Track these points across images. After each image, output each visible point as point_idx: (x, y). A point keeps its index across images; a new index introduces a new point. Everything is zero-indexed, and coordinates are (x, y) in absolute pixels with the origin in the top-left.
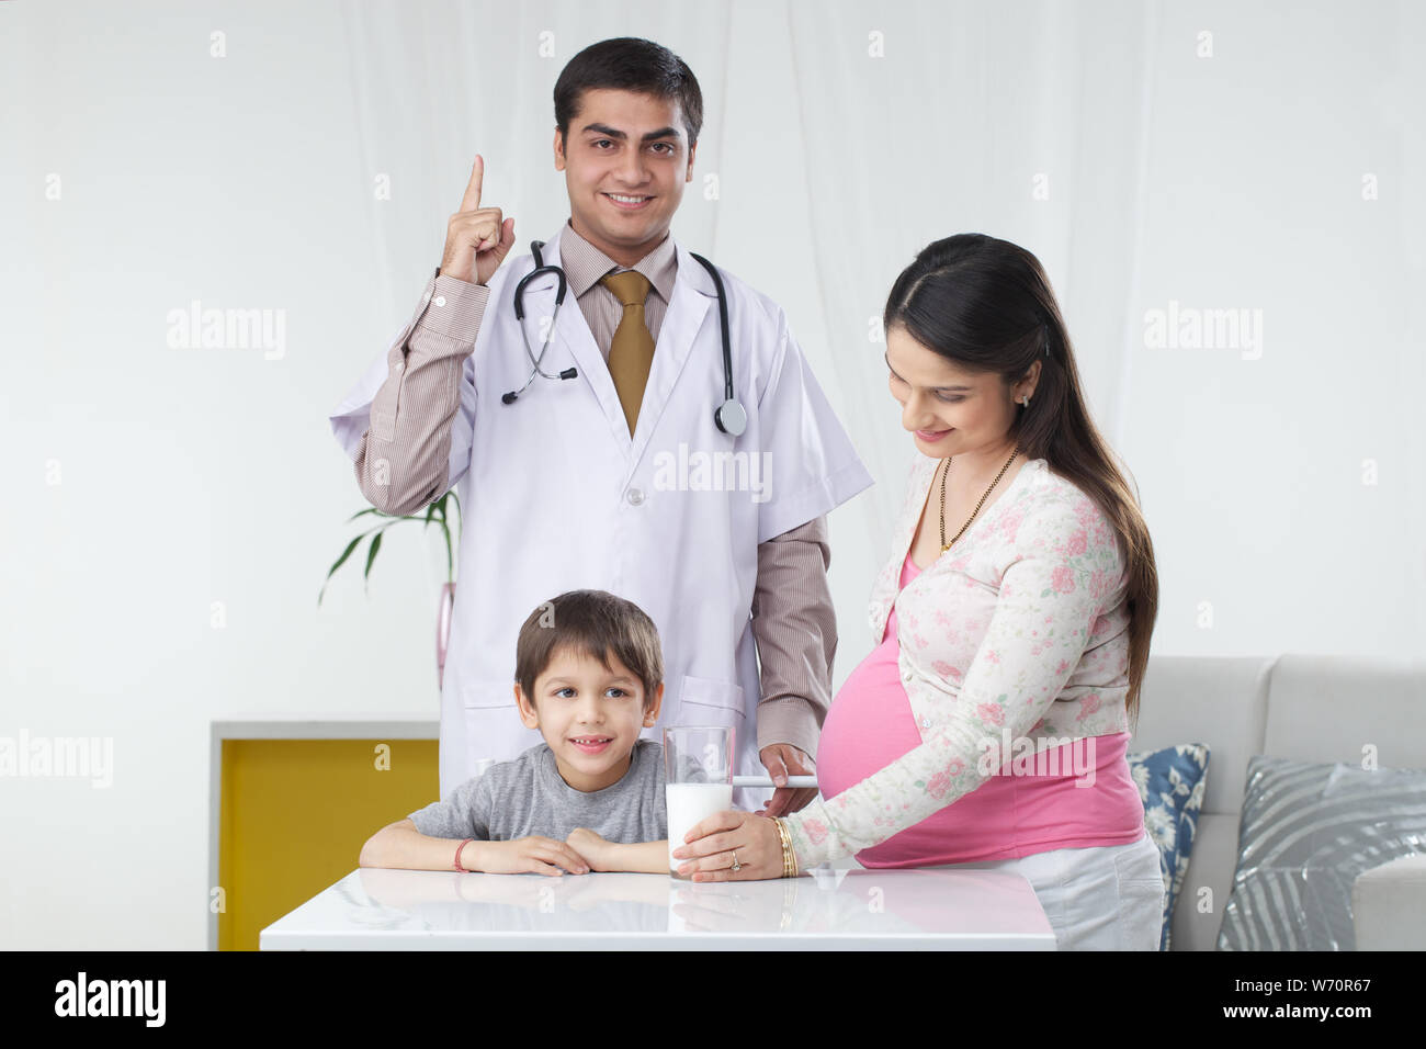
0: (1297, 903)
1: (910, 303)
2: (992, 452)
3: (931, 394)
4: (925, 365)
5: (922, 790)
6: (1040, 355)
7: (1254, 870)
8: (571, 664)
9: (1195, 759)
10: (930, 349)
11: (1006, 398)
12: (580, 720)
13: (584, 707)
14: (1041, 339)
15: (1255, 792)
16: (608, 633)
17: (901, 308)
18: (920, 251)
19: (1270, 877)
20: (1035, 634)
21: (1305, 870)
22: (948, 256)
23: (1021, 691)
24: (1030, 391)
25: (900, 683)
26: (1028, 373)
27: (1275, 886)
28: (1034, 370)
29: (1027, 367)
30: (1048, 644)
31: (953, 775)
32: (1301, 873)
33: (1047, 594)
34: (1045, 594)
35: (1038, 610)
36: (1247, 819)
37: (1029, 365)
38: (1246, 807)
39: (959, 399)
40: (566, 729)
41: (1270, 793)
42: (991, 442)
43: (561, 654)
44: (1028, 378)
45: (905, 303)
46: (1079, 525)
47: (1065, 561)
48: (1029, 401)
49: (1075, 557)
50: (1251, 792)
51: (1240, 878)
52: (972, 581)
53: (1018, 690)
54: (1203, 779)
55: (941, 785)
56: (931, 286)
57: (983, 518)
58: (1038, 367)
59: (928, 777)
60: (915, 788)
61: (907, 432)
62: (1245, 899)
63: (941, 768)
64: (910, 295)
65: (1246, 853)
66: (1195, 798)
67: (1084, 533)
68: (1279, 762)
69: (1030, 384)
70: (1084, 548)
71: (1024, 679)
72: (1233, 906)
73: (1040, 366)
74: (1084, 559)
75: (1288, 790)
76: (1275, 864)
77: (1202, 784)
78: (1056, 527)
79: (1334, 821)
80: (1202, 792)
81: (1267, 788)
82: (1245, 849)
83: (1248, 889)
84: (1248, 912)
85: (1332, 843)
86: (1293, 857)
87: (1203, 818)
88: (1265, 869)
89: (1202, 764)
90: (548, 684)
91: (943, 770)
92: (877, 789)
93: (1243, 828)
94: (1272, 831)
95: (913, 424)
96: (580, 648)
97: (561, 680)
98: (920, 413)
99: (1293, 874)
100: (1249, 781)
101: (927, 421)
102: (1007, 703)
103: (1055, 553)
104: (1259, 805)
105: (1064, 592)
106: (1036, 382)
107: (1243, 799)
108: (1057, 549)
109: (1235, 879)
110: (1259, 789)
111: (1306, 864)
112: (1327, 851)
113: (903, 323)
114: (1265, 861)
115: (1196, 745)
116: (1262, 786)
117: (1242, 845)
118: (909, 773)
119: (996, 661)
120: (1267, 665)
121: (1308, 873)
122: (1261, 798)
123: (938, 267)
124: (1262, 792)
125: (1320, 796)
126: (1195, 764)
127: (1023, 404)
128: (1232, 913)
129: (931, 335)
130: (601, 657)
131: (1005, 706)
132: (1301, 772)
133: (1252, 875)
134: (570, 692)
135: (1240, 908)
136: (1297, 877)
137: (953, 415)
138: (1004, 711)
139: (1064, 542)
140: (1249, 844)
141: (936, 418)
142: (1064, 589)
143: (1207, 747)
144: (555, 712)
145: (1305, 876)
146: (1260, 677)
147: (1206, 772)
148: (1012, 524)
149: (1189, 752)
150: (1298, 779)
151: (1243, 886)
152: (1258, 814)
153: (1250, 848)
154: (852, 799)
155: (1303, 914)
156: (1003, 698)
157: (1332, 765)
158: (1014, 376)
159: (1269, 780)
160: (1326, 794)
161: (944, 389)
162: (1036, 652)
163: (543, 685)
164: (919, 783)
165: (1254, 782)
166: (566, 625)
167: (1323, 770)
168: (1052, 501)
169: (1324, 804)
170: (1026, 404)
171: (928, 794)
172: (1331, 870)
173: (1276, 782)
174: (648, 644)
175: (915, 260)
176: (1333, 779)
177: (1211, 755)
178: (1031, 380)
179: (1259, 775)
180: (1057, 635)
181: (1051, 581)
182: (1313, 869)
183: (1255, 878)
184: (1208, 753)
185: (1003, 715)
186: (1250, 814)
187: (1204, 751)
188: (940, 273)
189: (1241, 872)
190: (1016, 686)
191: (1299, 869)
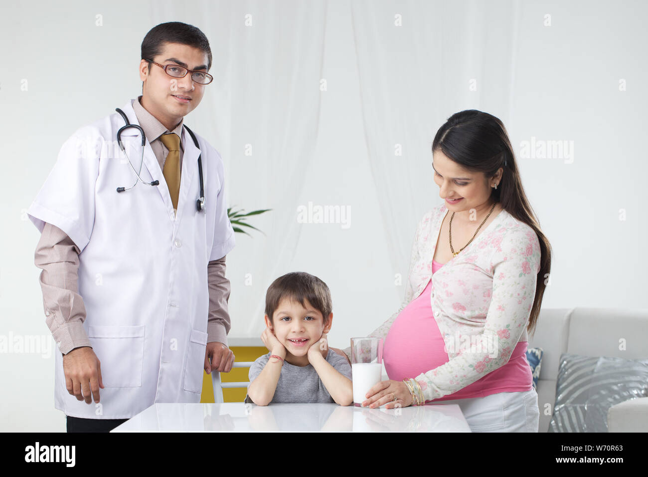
0: (582, 420)
1: (444, 140)
2: (480, 210)
3: (452, 181)
4: (450, 168)
5: (472, 369)
6: (502, 165)
7: (563, 406)
8: (288, 306)
9: (536, 355)
10: (452, 160)
11: (487, 184)
12: (292, 330)
13: (295, 325)
14: (503, 158)
15: (563, 370)
16: (305, 291)
17: (440, 142)
18: (449, 117)
19: (570, 408)
20: (519, 295)
21: (586, 405)
22: (461, 120)
23: (516, 322)
24: (498, 182)
25: (433, 317)
26: (497, 173)
27: (572, 413)
28: (500, 172)
29: (496, 170)
30: (524, 298)
31: (487, 362)
32: (584, 407)
33: (521, 276)
34: (520, 275)
35: (518, 284)
36: (560, 383)
37: (497, 170)
38: (560, 376)
39: (465, 184)
40: (287, 335)
41: (570, 370)
42: (482, 205)
43: (284, 301)
44: (497, 176)
45: (442, 140)
46: (529, 242)
47: (526, 259)
48: (497, 187)
49: (529, 256)
50: (561, 370)
51: (557, 409)
52: (477, 268)
53: (514, 321)
54: (540, 364)
55: (481, 367)
56: (454, 132)
57: (479, 238)
58: (501, 171)
59: (475, 363)
60: (469, 368)
61: (441, 199)
62: (559, 419)
63: (481, 359)
64: (444, 136)
65: (559, 398)
66: (536, 373)
67: (531, 245)
68: (574, 356)
69: (498, 179)
70: (532, 252)
71: (516, 316)
72: (553, 422)
73: (502, 170)
74: (532, 258)
75: (578, 369)
76: (572, 403)
77: (539, 366)
78: (520, 243)
79: (600, 383)
80: (539, 370)
81: (570, 367)
82: (559, 396)
83: (561, 414)
84: (560, 424)
85: (598, 393)
86: (581, 399)
87: (540, 382)
88: (569, 405)
89: (539, 357)
90: (278, 315)
91: (482, 361)
92: (452, 368)
93: (558, 386)
94: (571, 388)
95: (444, 195)
96: (292, 298)
97: (284, 313)
98: (447, 190)
99: (581, 407)
100: (561, 365)
101: (451, 193)
102: (510, 328)
103: (522, 255)
104: (565, 376)
105: (528, 274)
106: (501, 178)
107: (557, 373)
108: (522, 254)
109: (554, 410)
110: (565, 369)
111: (586, 403)
112: (596, 397)
113: (441, 148)
114: (568, 401)
115: (536, 349)
116: (567, 367)
117: (557, 394)
118: (466, 361)
119: (503, 310)
120: (569, 312)
121: (587, 407)
122: (566, 373)
123: (457, 124)
124: (567, 370)
125: (593, 371)
126: (536, 357)
127: (494, 188)
128: (553, 425)
129: (453, 155)
130: (302, 302)
131: (509, 329)
132: (584, 361)
133: (562, 408)
134: (288, 319)
135: (556, 423)
136: (582, 408)
137: (462, 191)
138: (509, 332)
139: (524, 250)
140: (561, 394)
141: (455, 193)
142: (527, 272)
143: (542, 350)
144: (282, 328)
145: (586, 408)
146: (565, 318)
147: (541, 361)
148: (497, 241)
149: (534, 352)
150: (583, 364)
151: (558, 412)
152: (565, 380)
153: (561, 395)
154: (439, 371)
155: (585, 425)
156: (508, 326)
157: (598, 358)
158: (490, 174)
159: (569, 365)
160: (595, 371)
161: (459, 179)
162: (520, 303)
163: (277, 315)
164: (471, 366)
165: (563, 365)
166: (285, 288)
167: (594, 360)
168: (517, 231)
169: (595, 375)
170: (496, 188)
171: (475, 370)
172: (598, 406)
173: (573, 365)
174: (324, 295)
175: (447, 121)
176: (599, 363)
177: (544, 353)
178: (499, 177)
179: (565, 362)
180: (527, 294)
181: (522, 269)
182: (589, 405)
183: (563, 409)
184: (542, 352)
185: (509, 333)
186: (561, 380)
187: (540, 351)
188: (458, 126)
189: (557, 406)
190: (513, 320)
191: (583, 405)
